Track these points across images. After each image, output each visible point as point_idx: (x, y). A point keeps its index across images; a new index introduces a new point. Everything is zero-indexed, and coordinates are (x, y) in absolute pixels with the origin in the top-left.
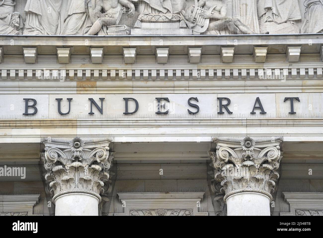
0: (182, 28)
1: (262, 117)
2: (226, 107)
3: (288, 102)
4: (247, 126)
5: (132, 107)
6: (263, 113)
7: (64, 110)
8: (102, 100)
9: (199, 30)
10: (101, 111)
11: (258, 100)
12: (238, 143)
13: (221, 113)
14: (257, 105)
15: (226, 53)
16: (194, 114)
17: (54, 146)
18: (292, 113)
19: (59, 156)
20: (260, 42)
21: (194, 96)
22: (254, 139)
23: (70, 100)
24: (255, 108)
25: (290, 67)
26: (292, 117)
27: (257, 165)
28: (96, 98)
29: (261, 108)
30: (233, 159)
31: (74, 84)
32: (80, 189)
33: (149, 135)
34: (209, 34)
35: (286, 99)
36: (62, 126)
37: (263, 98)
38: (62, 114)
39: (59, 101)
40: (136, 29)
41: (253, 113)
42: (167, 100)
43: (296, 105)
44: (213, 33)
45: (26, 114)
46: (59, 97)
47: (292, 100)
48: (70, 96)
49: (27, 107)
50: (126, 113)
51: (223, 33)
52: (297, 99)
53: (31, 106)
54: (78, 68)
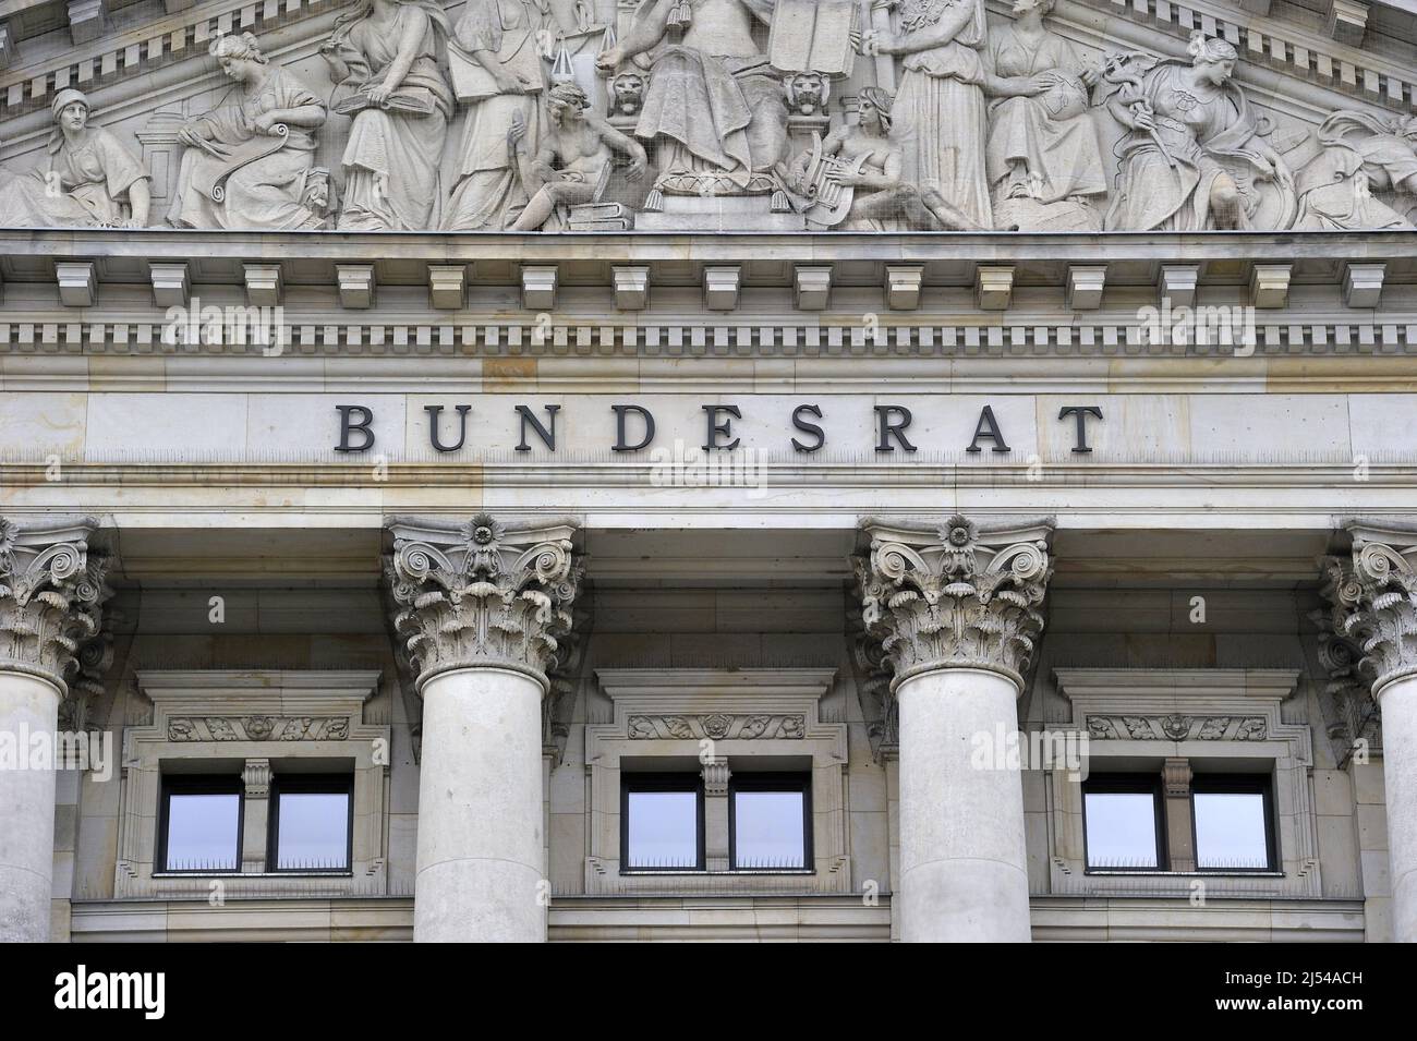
0: (777, 211)
1: (999, 461)
2: (898, 432)
3: (1071, 422)
4: (956, 485)
5: (636, 430)
6: (1002, 449)
7: (449, 438)
8: (553, 410)
9: (824, 219)
10: (549, 441)
11: (987, 414)
12: (932, 532)
13: (884, 449)
14: (986, 429)
15: (900, 282)
16: (809, 450)
17: (419, 538)
18: (1082, 449)
19: (433, 565)
20: (993, 254)
21: (811, 401)
22: (977, 521)
23: (464, 411)
24: (979, 435)
25: (1076, 324)
26: (1081, 462)
27: (984, 595)
28: (537, 406)
29: (995, 435)
30: (916, 578)
31: (476, 365)
32: (492, 656)
33: (683, 510)
34: (851, 229)
35: (1065, 413)
36: (440, 484)
37: (1000, 407)
38: (441, 450)
39: (434, 412)
40: (647, 214)
41: (973, 450)
42: (733, 411)
43: (1093, 428)
44: (865, 226)
45: (344, 449)
46: (434, 401)
47: (1081, 416)
48: (463, 401)
49: (346, 429)
50: (621, 449)
51: (891, 229)
52: (1096, 412)
53: (356, 427)
54: (488, 321)
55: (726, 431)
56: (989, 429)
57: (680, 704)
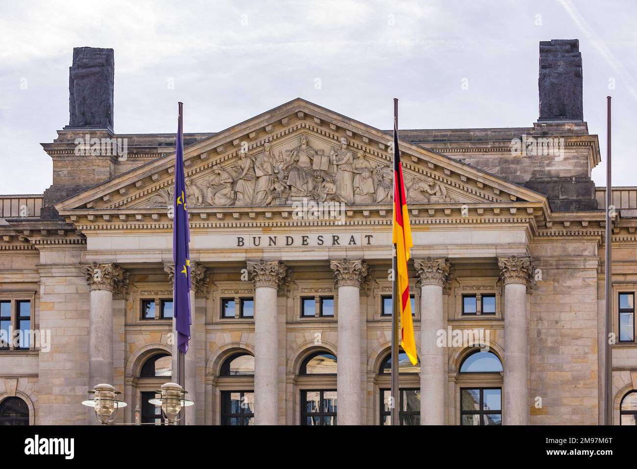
1: (354, 246)
2: (336, 240)
3: (367, 238)
4: (345, 251)
5: (290, 240)
6: (355, 243)
7: (257, 243)
8: (275, 237)
10: (275, 243)
11: (352, 237)
12: (341, 260)
13: (334, 244)
16: (320, 244)
17: (251, 263)
18: (369, 243)
19: (254, 268)
21: (320, 235)
22: (349, 258)
23: (260, 238)
24: (351, 241)
26: (369, 246)
28: (272, 236)
29: (354, 241)
30: (339, 269)
31: (261, 229)
32: (266, 284)
33: (299, 256)
35: (366, 236)
36: (255, 252)
37: (355, 235)
38: (256, 245)
39: (254, 238)
41: (350, 244)
42: (307, 237)
43: (371, 239)
45: (239, 245)
46: (254, 236)
47: (369, 237)
48: (259, 236)
49: (239, 242)
50: (287, 245)
52: (372, 236)
53: (240, 241)
54: (261, 221)
55: (306, 241)
56: (353, 239)
57: (310, 286)
